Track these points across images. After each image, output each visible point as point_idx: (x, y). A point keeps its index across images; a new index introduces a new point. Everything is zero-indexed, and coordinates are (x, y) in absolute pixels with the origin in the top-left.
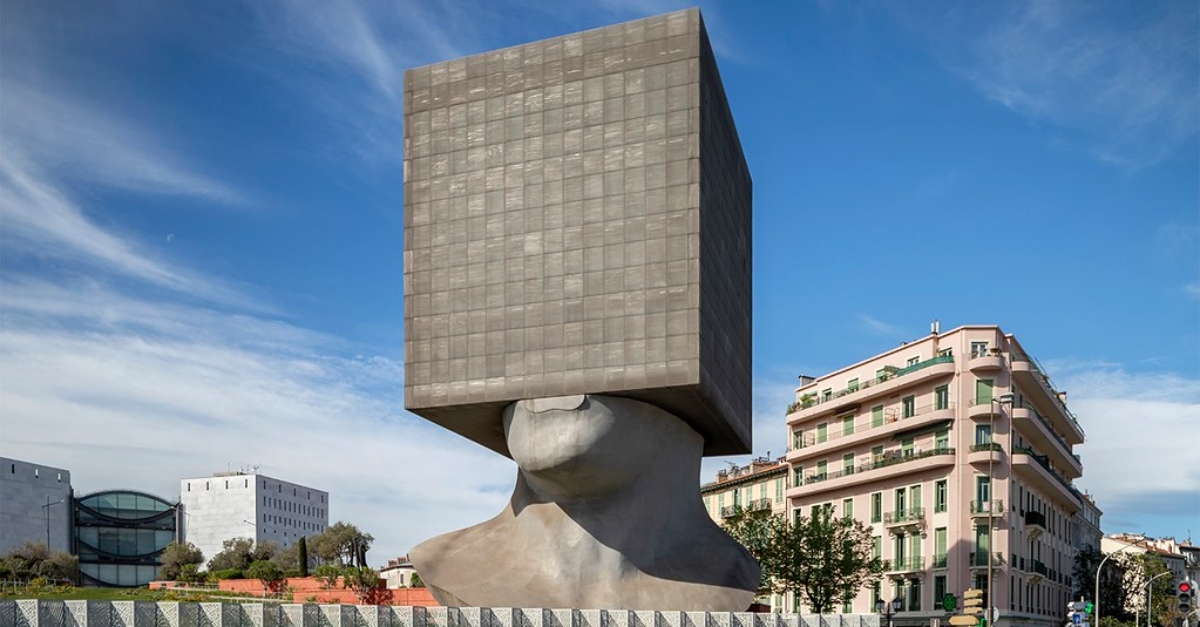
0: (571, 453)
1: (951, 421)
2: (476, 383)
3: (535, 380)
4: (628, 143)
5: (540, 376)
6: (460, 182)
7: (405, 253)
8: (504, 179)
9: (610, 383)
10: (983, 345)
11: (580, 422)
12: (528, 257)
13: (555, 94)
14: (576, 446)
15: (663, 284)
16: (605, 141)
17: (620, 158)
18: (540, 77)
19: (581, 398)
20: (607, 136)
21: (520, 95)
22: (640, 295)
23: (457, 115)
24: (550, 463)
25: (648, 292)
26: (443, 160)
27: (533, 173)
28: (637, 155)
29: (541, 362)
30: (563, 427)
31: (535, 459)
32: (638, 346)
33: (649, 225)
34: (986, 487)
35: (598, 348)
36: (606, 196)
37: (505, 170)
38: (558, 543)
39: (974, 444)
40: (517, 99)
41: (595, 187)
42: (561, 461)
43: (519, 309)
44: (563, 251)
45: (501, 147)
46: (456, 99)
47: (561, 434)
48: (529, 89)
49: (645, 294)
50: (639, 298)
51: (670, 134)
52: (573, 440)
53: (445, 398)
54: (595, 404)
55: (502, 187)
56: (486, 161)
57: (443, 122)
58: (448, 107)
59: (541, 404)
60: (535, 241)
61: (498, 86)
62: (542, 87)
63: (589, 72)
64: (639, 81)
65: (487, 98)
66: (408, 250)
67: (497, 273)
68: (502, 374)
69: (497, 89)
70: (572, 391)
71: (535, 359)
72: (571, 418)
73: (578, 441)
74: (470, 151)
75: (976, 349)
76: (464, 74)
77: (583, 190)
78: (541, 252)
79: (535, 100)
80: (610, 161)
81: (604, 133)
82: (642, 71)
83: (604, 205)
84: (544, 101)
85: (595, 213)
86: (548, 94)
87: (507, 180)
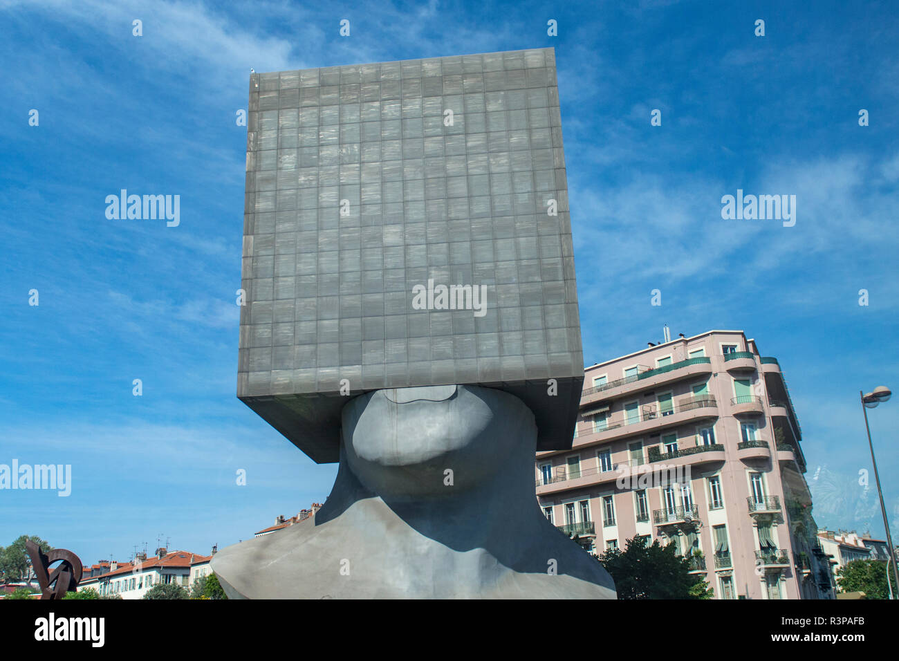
0: (443, 448)
1: (715, 418)
2: (327, 371)
3: (398, 369)
4: (493, 152)
5: (404, 365)
6: (312, 175)
7: (244, 237)
8: (360, 175)
9: (484, 374)
10: (733, 348)
11: (450, 414)
12: (385, 248)
13: (413, 106)
14: (447, 440)
15: (537, 278)
16: (467, 148)
17: (484, 164)
18: (399, 89)
19: (453, 389)
20: (469, 144)
21: (377, 104)
22: (514, 289)
23: (307, 116)
24: (417, 458)
25: (524, 286)
26: (291, 154)
27: (393, 171)
28: (501, 162)
29: (405, 351)
30: (431, 418)
31: (398, 453)
32: (513, 338)
33: (518, 224)
34: (758, 483)
35: (469, 339)
36: (470, 197)
37: (360, 167)
38: (404, 549)
39: (741, 441)
40: (373, 107)
41: (460, 187)
42: (429, 456)
43: (378, 297)
44: (427, 244)
45: (356, 147)
46: (306, 102)
47: (429, 427)
48: (385, 100)
49: (519, 288)
50: (512, 291)
51: (533, 147)
52: (444, 433)
53: (287, 386)
54: (468, 395)
55: (357, 182)
56: (339, 157)
57: (294, 121)
58: (299, 108)
59: (404, 394)
60: (396, 233)
61: (353, 94)
62: (401, 99)
63: (448, 90)
64: (500, 101)
65: (341, 104)
66: (247, 234)
67: (351, 260)
68: (359, 362)
69: (351, 97)
70: (442, 381)
71: (396, 347)
72: (441, 409)
73: (449, 434)
74: (321, 148)
75: (729, 352)
76: (316, 82)
77: (447, 189)
78: (402, 243)
79: (391, 109)
80: (473, 166)
81: (466, 142)
82: (502, 93)
83: (470, 204)
84: (402, 110)
85: (459, 210)
86: (405, 106)
87: (363, 175)
